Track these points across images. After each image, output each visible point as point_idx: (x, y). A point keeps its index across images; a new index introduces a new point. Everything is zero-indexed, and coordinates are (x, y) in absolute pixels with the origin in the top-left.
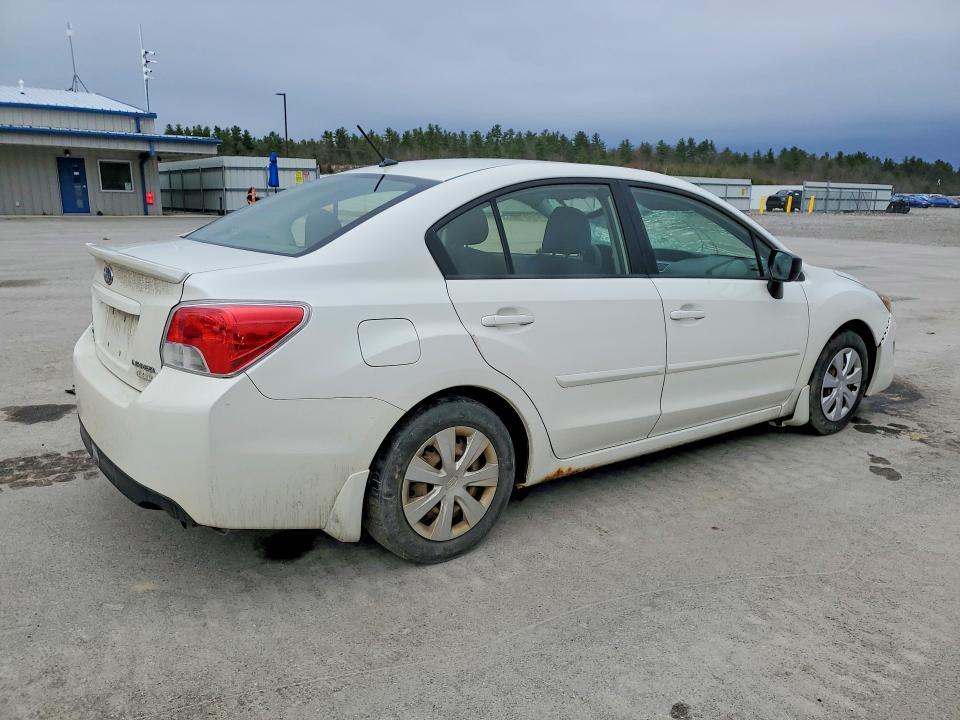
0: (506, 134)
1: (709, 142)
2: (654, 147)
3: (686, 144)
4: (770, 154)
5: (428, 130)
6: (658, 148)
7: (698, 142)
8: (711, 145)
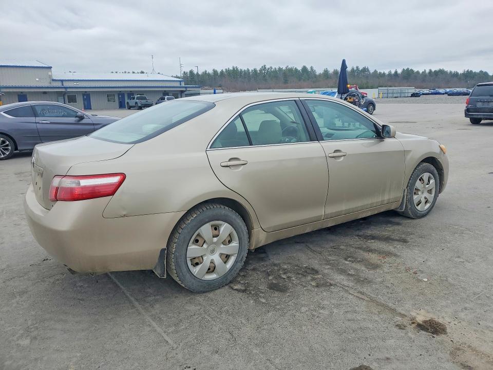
0: (268, 69)
3: (355, 69)
4: (396, 72)
5: (232, 69)
7: (361, 68)
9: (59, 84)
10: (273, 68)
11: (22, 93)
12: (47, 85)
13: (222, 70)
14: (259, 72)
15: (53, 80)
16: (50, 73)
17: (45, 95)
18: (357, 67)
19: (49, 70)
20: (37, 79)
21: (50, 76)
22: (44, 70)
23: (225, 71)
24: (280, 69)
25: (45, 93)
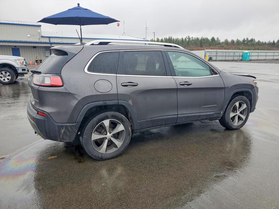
1: (253, 39)
2: (235, 41)
3: (246, 39)
4: (274, 42)
6: (236, 41)
7: (249, 39)
8: (254, 39)
9: (47, 40)
10: (194, 37)
11: (15, 46)
12: (37, 40)
13: (162, 39)
14: (184, 40)
15: (42, 37)
16: (39, 31)
17: (35, 49)
18: (247, 39)
19: (39, 28)
20: (29, 36)
21: (39, 33)
22: (35, 28)
23: (164, 39)
24: (198, 39)
25: (35, 47)
